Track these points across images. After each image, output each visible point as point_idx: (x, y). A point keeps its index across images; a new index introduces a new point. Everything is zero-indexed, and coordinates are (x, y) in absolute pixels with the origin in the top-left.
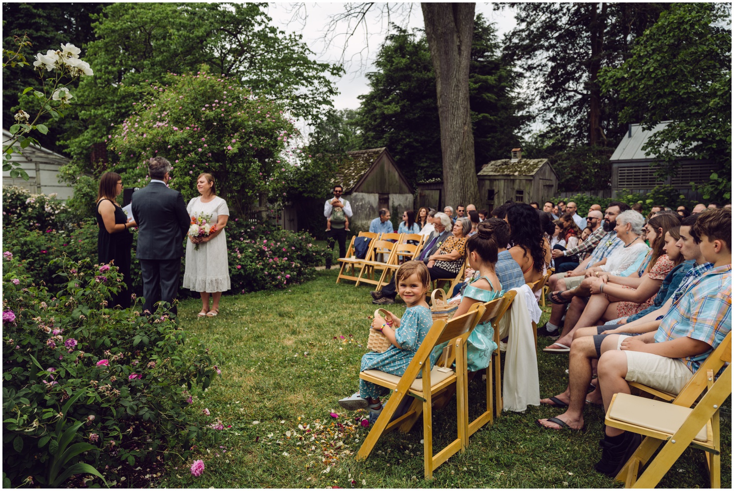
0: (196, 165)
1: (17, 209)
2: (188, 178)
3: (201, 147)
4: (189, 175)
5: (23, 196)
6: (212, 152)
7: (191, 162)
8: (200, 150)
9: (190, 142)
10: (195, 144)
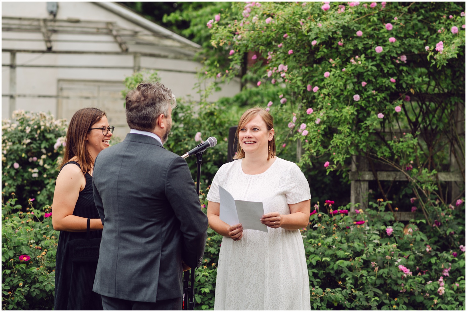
0: (369, 82)
1: (39, 157)
2: (348, 111)
3: (382, 42)
4: (353, 103)
5: (50, 132)
6: (408, 53)
7: (360, 76)
8: (379, 49)
9: (360, 33)
10: (371, 37)
